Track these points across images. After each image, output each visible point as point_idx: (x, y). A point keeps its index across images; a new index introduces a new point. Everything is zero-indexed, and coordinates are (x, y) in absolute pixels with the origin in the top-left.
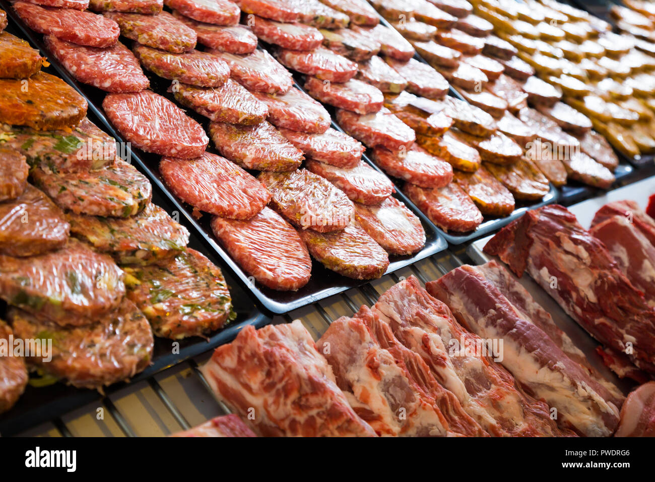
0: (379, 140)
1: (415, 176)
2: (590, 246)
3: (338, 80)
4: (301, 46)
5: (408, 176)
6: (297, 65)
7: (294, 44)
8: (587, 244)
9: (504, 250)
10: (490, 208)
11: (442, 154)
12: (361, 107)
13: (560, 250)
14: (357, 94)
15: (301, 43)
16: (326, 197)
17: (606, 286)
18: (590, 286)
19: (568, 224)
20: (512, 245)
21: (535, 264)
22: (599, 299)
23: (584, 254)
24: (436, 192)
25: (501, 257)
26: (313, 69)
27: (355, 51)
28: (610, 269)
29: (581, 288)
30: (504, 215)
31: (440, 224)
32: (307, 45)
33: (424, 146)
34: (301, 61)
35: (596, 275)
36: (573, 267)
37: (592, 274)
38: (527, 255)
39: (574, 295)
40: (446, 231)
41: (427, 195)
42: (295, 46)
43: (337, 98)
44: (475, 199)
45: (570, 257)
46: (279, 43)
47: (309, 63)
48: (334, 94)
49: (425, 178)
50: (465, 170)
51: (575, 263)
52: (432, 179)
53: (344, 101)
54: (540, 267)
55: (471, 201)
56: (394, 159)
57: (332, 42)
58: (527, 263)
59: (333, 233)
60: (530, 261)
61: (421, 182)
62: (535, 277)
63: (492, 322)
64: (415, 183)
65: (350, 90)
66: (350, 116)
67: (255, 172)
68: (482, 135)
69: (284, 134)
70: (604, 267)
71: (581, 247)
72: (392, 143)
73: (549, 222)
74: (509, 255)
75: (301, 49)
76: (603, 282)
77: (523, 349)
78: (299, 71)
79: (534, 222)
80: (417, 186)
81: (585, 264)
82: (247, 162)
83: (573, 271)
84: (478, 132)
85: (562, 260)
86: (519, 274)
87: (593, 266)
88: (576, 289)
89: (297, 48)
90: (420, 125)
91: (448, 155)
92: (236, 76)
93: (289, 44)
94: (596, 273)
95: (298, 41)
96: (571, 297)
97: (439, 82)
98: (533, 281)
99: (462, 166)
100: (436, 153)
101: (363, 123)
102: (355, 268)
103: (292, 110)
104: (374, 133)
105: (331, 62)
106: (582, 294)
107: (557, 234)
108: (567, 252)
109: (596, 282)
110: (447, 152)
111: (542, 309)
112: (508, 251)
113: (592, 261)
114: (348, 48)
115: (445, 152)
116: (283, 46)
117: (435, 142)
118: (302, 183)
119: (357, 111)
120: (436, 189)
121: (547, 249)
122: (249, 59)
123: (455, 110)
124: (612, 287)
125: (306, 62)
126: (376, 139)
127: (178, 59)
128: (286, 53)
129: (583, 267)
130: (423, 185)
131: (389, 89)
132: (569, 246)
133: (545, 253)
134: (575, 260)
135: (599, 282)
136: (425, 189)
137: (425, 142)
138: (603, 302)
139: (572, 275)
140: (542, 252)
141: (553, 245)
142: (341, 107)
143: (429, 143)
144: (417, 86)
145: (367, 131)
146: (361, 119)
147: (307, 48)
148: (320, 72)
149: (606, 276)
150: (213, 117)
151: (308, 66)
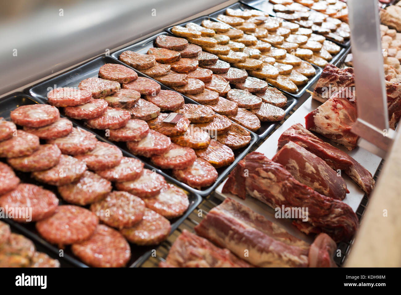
0: (152, 153)
1: (176, 166)
2: (274, 171)
3: (122, 126)
4: (97, 115)
5: (172, 167)
6: (97, 126)
7: (93, 115)
8: (272, 170)
9: (232, 188)
10: (221, 164)
11: (188, 145)
12: (137, 137)
13: (260, 178)
14: (134, 130)
15: (96, 113)
16: (128, 204)
17: (287, 190)
18: (280, 192)
19: (261, 162)
20: (236, 184)
21: (250, 190)
22: (286, 198)
23: (273, 176)
24: (189, 169)
25: (232, 192)
26: (107, 126)
27: (127, 104)
28: (288, 179)
29: (275, 195)
30: (230, 164)
31: (196, 187)
32: (100, 113)
33: (177, 143)
34: (99, 123)
35: (281, 186)
36: (269, 185)
37: (279, 186)
38: (244, 186)
39: (273, 200)
40: (200, 189)
41: (185, 173)
42: (94, 116)
43: (124, 137)
44: (211, 162)
45: (266, 180)
46: (85, 118)
47: (104, 123)
48: (121, 136)
49: (181, 165)
50: (202, 148)
51: (269, 183)
52: (185, 164)
53: (127, 138)
54: (253, 190)
55: (210, 164)
56: (162, 159)
57: (114, 103)
58: (246, 190)
59: (137, 223)
60: (247, 188)
61: (180, 167)
62: (253, 196)
63: (232, 238)
64: (177, 168)
65: (130, 129)
66: (133, 144)
67: (88, 206)
68: (208, 121)
69: (99, 174)
70: (284, 180)
71: (270, 173)
72: (159, 151)
73: (251, 164)
74: (236, 189)
75: (97, 116)
76: (285, 188)
77: (251, 247)
78: (100, 129)
79: (243, 167)
80: (179, 170)
81: (274, 181)
82: (82, 202)
83: (269, 187)
84: (205, 121)
85: (262, 183)
86: (244, 198)
87: (278, 181)
88: (273, 196)
89: (95, 116)
90: (172, 132)
91: (191, 144)
92: (65, 152)
93: (90, 116)
94: (281, 184)
95: (95, 113)
96: (272, 201)
97: (178, 98)
98: (252, 198)
99: (200, 146)
100: (184, 145)
101: (141, 146)
102: (153, 240)
103: (100, 158)
104: (148, 150)
105: (115, 117)
106: (277, 198)
107: (257, 169)
108: (264, 178)
109: (282, 189)
110: (190, 143)
111: (259, 215)
112: (235, 188)
113: (277, 179)
114: (123, 103)
115: (189, 143)
116: (87, 118)
117: (182, 140)
118: (114, 201)
119: (136, 140)
120: (188, 167)
121: (253, 180)
122: (70, 136)
123: (190, 112)
124: (290, 189)
125: (102, 123)
126: (150, 152)
127: (31, 158)
128: (90, 121)
129: (273, 183)
130: (182, 168)
131: (151, 117)
132: (264, 174)
133: (253, 182)
134: (269, 181)
135: (283, 189)
136: (182, 170)
137: (177, 140)
138: (288, 199)
139: (269, 190)
140: (252, 182)
141: (256, 176)
142: (127, 141)
143: (179, 141)
144: (167, 107)
145: (144, 150)
146: (139, 143)
147: (100, 114)
148: (111, 126)
149: (286, 184)
150: (58, 184)
151: (104, 125)
